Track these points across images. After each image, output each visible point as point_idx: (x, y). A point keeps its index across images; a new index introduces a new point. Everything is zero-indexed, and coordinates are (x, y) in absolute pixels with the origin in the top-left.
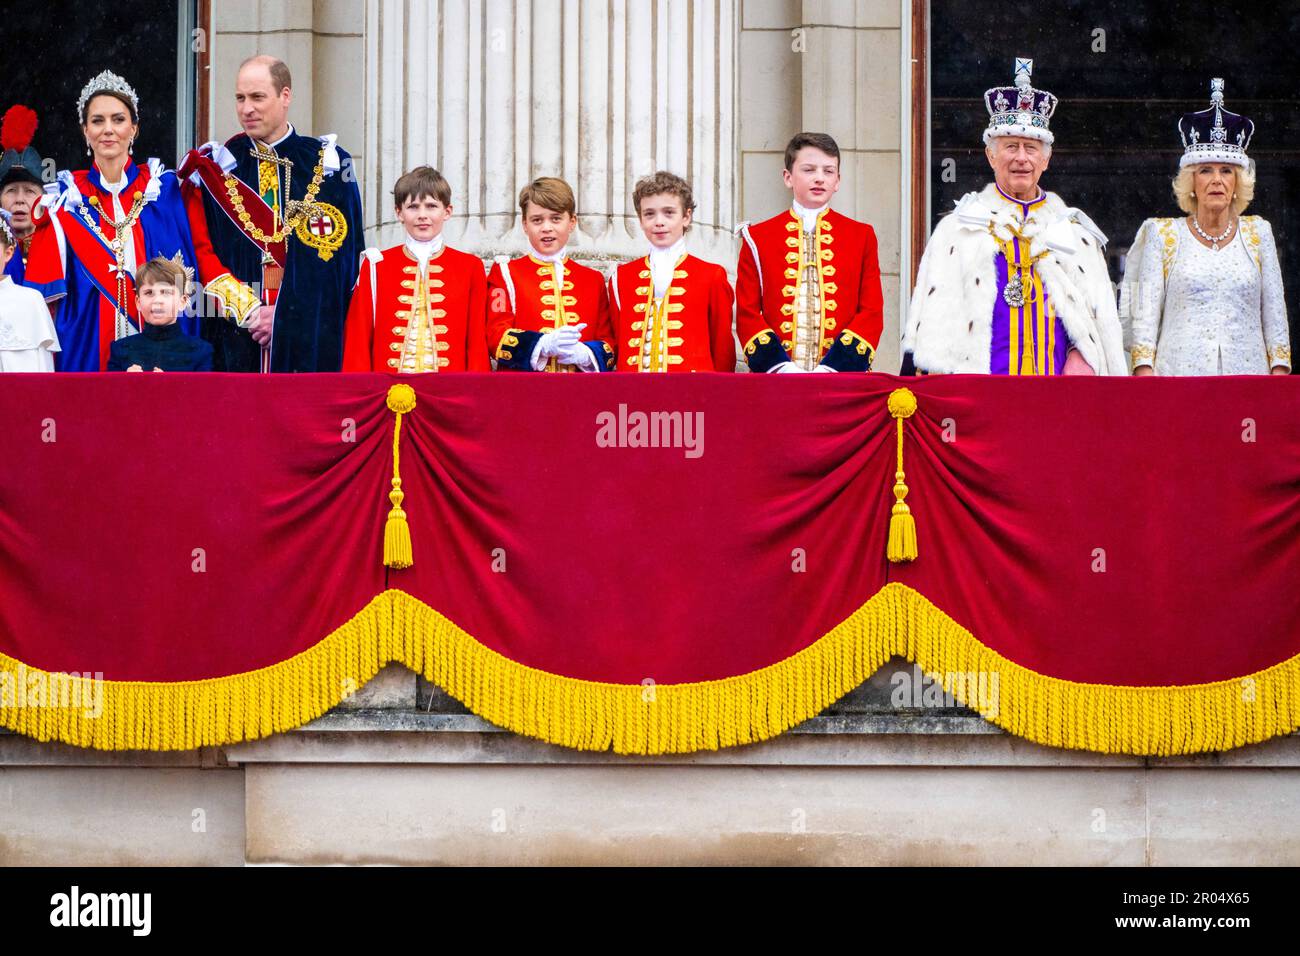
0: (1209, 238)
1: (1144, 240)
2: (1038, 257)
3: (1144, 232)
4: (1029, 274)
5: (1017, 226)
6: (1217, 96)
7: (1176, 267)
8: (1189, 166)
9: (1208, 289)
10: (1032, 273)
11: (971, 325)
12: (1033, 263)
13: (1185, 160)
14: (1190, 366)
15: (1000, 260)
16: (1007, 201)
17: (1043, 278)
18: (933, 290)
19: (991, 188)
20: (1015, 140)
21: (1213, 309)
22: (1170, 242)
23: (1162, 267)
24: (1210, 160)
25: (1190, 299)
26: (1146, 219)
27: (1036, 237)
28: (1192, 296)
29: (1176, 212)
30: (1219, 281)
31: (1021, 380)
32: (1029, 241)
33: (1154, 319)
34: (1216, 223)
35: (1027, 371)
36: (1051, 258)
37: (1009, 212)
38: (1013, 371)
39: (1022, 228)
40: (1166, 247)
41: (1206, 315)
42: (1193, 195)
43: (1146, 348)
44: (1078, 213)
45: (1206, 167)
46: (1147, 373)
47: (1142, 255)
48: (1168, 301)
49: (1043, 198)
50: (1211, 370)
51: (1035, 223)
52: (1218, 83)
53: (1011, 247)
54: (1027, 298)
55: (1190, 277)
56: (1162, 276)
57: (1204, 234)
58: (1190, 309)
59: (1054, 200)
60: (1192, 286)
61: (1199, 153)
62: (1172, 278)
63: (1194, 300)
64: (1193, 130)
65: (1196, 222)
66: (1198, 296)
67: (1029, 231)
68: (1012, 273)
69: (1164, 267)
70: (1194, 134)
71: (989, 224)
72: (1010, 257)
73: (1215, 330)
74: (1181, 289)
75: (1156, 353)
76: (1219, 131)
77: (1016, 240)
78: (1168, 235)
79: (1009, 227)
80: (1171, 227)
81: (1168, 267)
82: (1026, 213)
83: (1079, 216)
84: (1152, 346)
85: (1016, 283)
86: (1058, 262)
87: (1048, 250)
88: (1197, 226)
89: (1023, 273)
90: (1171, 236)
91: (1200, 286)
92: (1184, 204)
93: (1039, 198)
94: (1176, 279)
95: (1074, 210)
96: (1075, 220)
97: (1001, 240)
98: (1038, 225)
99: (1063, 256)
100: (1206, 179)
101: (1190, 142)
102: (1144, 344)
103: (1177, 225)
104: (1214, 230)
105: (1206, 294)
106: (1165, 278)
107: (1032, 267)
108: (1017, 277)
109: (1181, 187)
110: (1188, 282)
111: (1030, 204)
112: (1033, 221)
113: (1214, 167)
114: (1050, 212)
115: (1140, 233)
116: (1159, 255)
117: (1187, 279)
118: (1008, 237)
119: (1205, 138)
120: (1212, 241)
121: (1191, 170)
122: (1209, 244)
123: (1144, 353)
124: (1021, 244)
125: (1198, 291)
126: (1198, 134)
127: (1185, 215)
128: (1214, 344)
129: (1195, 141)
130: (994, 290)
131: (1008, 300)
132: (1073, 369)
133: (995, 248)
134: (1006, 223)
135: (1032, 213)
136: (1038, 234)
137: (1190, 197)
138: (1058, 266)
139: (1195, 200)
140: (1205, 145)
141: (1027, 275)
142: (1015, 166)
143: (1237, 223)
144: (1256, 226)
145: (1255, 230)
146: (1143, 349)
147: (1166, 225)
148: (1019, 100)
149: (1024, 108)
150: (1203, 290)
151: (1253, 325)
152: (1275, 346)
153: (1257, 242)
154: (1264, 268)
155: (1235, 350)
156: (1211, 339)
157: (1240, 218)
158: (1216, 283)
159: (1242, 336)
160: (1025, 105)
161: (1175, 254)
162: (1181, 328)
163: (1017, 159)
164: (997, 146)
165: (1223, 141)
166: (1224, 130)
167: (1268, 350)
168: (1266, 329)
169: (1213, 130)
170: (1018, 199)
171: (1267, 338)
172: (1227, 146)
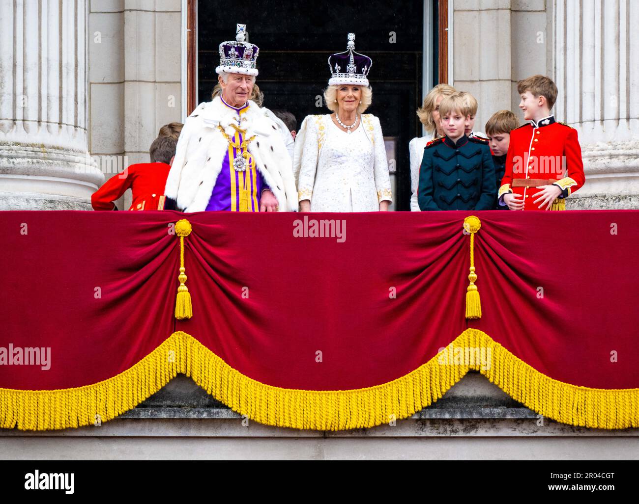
0: (345, 126)
1: (306, 128)
2: (249, 140)
3: (306, 123)
6: (351, 44)
7: (326, 143)
8: (334, 85)
9: (345, 156)
11: (201, 183)
13: (332, 81)
14: (333, 200)
18: (187, 163)
20: (241, 76)
21: (347, 167)
22: (322, 128)
24: (346, 83)
25: (334, 161)
26: (307, 116)
28: (335, 160)
30: (351, 151)
33: (312, 173)
34: (349, 118)
37: (231, 115)
39: (240, 125)
40: (320, 131)
41: (343, 170)
42: (335, 101)
45: (344, 87)
47: (305, 137)
48: (320, 162)
52: (351, 37)
55: (335, 148)
56: (317, 149)
57: (342, 124)
58: (333, 167)
60: (335, 154)
61: (340, 79)
62: (323, 150)
63: (336, 162)
64: (337, 65)
65: (337, 117)
66: (339, 160)
67: (243, 126)
69: (318, 143)
70: (337, 67)
73: (348, 179)
74: (330, 155)
75: (312, 193)
76: (352, 67)
78: (320, 124)
79: (233, 125)
80: (322, 120)
81: (321, 143)
84: (311, 188)
85: (240, 158)
86: (258, 144)
87: (255, 136)
88: (338, 119)
90: (322, 125)
91: (340, 154)
92: (331, 106)
93: (245, 106)
94: (326, 150)
96: (266, 115)
98: (248, 121)
100: (343, 94)
101: (335, 71)
103: (326, 118)
104: (348, 122)
105: (343, 158)
106: (319, 149)
108: (240, 154)
109: (329, 97)
111: (241, 109)
112: (245, 120)
113: (348, 87)
115: (304, 123)
116: (315, 136)
117: (332, 150)
120: (347, 128)
121: (335, 88)
122: (346, 130)
123: (306, 192)
125: (339, 157)
126: (339, 67)
127: (330, 112)
128: (347, 187)
129: (337, 71)
131: (236, 168)
134: (230, 123)
135: (244, 115)
137: (334, 102)
139: (337, 104)
140: (344, 74)
142: (239, 90)
143: (360, 118)
144: (371, 120)
145: (370, 123)
146: (306, 190)
147: (319, 119)
148: (245, 53)
149: (247, 58)
150: (341, 156)
151: (370, 177)
152: (383, 189)
153: (372, 129)
154: (376, 144)
155: (359, 191)
156: (345, 184)
157: (362, 115)
158: (349, 152)
159: (364, 183)
160: (248, 56)
161: (325, 136)
162: (328, 178)
163: (241, 86)
164: (228, 78)
165: (354, 72)
166: (355, 66)
167: (378, 192)
168: (377, 179)
169: (348, 66)
170: (235, 107)
171: (378, 184)
172: (357, 75)
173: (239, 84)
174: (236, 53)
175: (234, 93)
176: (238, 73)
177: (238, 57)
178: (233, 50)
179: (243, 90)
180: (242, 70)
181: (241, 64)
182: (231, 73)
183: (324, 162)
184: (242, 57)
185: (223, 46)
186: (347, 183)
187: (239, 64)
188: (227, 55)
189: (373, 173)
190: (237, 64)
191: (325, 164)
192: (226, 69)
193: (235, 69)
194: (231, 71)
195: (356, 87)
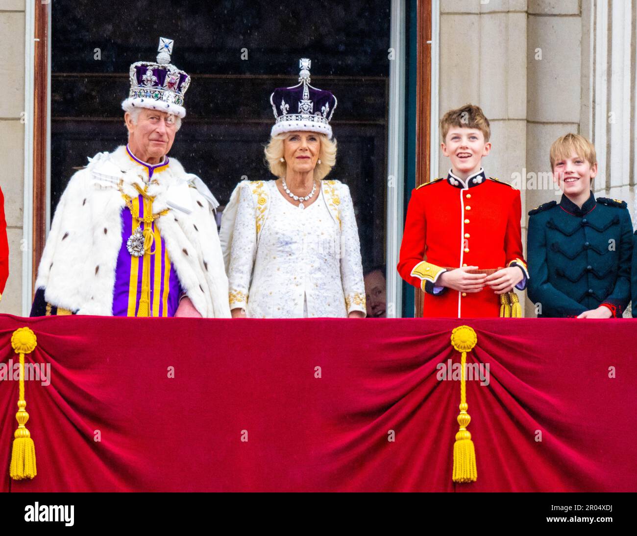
1: (238, 200)
2: (159, 214)
3: (238, 193)
4: (150, 228)
5: (142, 186)
6: (305, 74)
7: (268, 223)
8: (279, 134)
9: (295, 242)
10: (153, 228)
11: (97, 269)
12: (155, 219)
13: (275, 129)
14: (279, 309)
15: (126, 214)
16: (135, 163)
17: (163, 233)
18: (66, 236)
19: (121, 150)
20: (158, 114)
21: (300, 259)
22: (262, 201)
23: (254, 223)
24: (298, 128)
25: (280, 251)
26: (240, 181)
27: (159, 197)
28: (281, 248)
29: (268, 176)
30: (305, 235)
31: (137, 321)
32: (152, 199)
33: (247, 268)
34: (302, 183)
35: (143, 313)
36: (170, 216)
37: (136, 172)
38: (131, 313)
39: (146, 188)
40: (258, 206)
41: (293, 265)
42: (282, 160)
43: (239, 293)
44: (195, 178)
45: (294, 136)
47: (236, 213)
48: (260, 252)
49: (166, 163)
50: (298, 313)
51: (158, 184)
52: (305, 63)
53: (136, 203)
54: (147, 250)
55: (280, 231)
56: (255, 231)
57: (292, 195)
58: (279, 259)
59: (175, 165)
60: (281, 240)
61: (289, 122)
62: (263, 232)
63: (283, 252)
64: (283, 103)
65: (284, 184)
66: (287, 248)
67: (152, 190)
68: (135, 227)
69: (257, 222)
70: (284, 106)
71: (118, 182)
72: (135, 213)
73: (301, 278)
74: (274, 242)
75: (248, 297)
76: (306, 104)
77: (141, 197)
78: (260, 195)
79: (136, 185)
80: (262, 189)
81: (260, 222)
82: (151, 174)
83: (196, 182)
84: (245, 291)
85: (138, 235)
86: (176, 220)
87: (169, 209)
88: (285, 188)
89: (145, 227)
90: (263, 195)
91: (288, 240)
92: (274, 168)
93: (163, 163)
94: (268, 233)
95: (192, 176)
96: (192, 185)
97: (127, 197)
98: (160, 186)
99: (181, 215)
100: (294, 146)
101: (280, 113)
102: (238, 289)
103: (268, 187)
104: (301, 190)
105: (293, 246)
106: (257, 233)
107: (153, 223)
108: (140, 230)
109: (272, 154)
110: (278, 236)
111: (156, 167)
112: (156, 182)
113: (301, 135)
114: (171, 176)
115: (234, 193)
116: (252, 212)
117: (277, 233)
118: (135, 194)
119: (294, 110)
120: (299, 200)
121: (281, 138)
122: (296, 203)
123: (239, 297)
124: (145, 201)
125: (287, 243)
126: (287, 106)
127: (274, 178)
128: (300, 290)
129: (285, 112)
130: (120, 240)
131: (130, 250)
132: (184, 312)
133: (123, 203)
134: (133, 182)
135: (156, 175)
136: (160, 194)
137: (280, 161)
138: (176, 223)
139: (284, 165)
140: (294, 116)
141: (148, 229)
142: (154, 136)
143: (320, 186)
144: (336, 190)
145: (336, 193)
146: (238, 294)
147: (257, 187)
148: (167, 80)
149: (170, 87)
150: (291, 243)
151: (334, 275)
152: (352, 294)
153: (337, 202)
154: (343, 225)
156: (297, 285)
157: (323, 182)
158: (302, 238)
159: (325, 284)
160: (171, 85)
161: (266, 212)
162: (271, 276)
163: (158, 130)
164: (139, 116)
165: (310, 112)
166: (311, 103)
167: (346, 298)
168: (344, 279)
169: (301, 102)
170: (147, 162)
171: (346, 287)
172: (313, 117)
173: (154, 127)
174: (154, 78)
175: (146, 140)
176: (154, 109)
177: (156, 84)
178: (149, 73)
179: (161, 136)
180: (160, 105)
181: (159, 96)
182: (144, 108)
183: (265, 252)
184: (162, 86)
185: (136, 67)
186: (301, 284)
187: (156, 96)
188: (140, 81)
189: (339, 270)
190: (154, 95)
191: (267, 255)
192: (137, 101)
193: (150, 102)
194: (143, 105)
195: (313, 136)
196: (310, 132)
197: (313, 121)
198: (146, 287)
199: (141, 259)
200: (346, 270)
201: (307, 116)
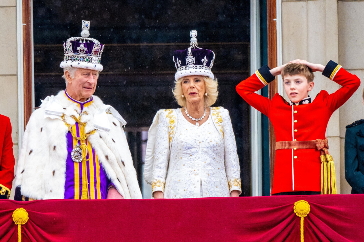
0: (194, 119)
1: (157, 122)
2: (89, 133)
3: (158, 117)
4: (84, 143)
5: (77, 116)
6: (194, 40)
7: (176, 135)
9: (194, 147)
10: (86, 143)
11: (54, 172)
12: (87, 137)
13: (177, 76)
14: (184, 191)
15: (69, 136)
16: (72, 102)
17: (93, 146)
18: (31, 152)
19: (62, 93)
20: (89, 71)
21: (197, 158)
22: (172, 122)
23: (167, 136)
26: (158, 110)
27: (88, 122)
28: (185, 152)
29: (176, 106)
32: (84, 124)
33: (164, 165)
34: (196, 109)
36: (96, 134)
37: (73, 108)
39: (80, 117)
40: (170, 125)
41: (193, 162)
42: (183, 96)
43: (159, 181)
44: (110, 108)
45: (186, 80)
46: (159, 197)
47: (157, 130)
48: (172, 154)
49: (91, 100)
50: (196, 192)
51: (87, 114)
52: (194, 33)
53: (74, 128)
54: (84, 158)
55: (184, 141)
56: (168, 141)
57: (191, 117)
58: (184, 159)
59: (97, 100)
60: (185, 146)
62: (174, 142)
63: (186, 154)
64: (178, 59)
65: (186, 111)
66: (189, 151)
67: (84, 119)
68: (75, 143)
69: (169, 136)
71: (62, 115)
72: (74, 134)
74: (180, 147)
75: (165, 184)
76: (190, 58)
77: (77, 124)
78: (171, 118)
79: (74, 117)
80: (172, 114)
81: (171, 136)
82: (82, 108)
83: (111, 110)
84: (163, 180)
85: (78, 149)
86: (101, 137)
87: (95, 130)
88: (187, 113)
89: (82, 143)
90: (172, 118)
91: (190, 146)
93: (89, 100)
94: (176, 142)
95: (108, 106)
96: (109, 112)
97: (68, 125)
98: (89, 115)
99: (103, 133)
100: (186, 86)
102: (158, 179)
103: (176, 113)
104: (196, 114)
105: (193, 150)
106: (170, 142)
107: (86, 140)
108: (78, 145)
109: (177, 93)
110: (183, 144)
111: (85, 103)
112: (86, 113)
113: (190, 79)
114: (95, 108)
115: (155, 118)
116: (166, 129)
117: (182, 142)
118: (73, 122)
119: (184, 63)
120: (195, 120)
122: (194, 122)
123: (158, 184)
124: (80, 126)
125: (189, 148)
126: (180, 61)
127: (180, 107)
128: (198, 178)
129: (179, 65)
130: (66, 153)
131: (73, 158)
133: (66, 129)
134: (71, 114)
135: (85, 108)
136: (89, 121)
138: (101, 139)
140: (184, 67)
141: (83, 144)
142: (86, 85)
143: (209, 110)
144: (220, 113)
145: (220, 115)
146: (157, 182)
147: (170, 113)
148: (94, 49)
150: (191, 148)
151: (220, 167)
152: (232, 179)
153: (221, 121)
154: (225, 135)
155: (209, 181)
156: (196, 175)
157: (211, 108)
158: (199, 144)
159: (214, 174)
160: (96, 52)
161: (175, 128)
162: (179, 169)
163: (89, 81)
164: (75, 73)
165: (193, 63)
166: (193, 57)
167: (229, 182)
168: (227, 169)
169: (187, 58)
170: (80, 101)
171: (228, 175)
172: (196, 66)
173: (86, 79)
176: (87, 69)
177: (87, 53)
178: (82, 46)
179: (90, 85)
180: (91, 66)
181: (89, 60)
182: (80, 68)
183: (176, 154)
184: (90, 53)
185: (71, 41)
186: (198, 174)
187: (87, 60)
188: (75, 50)
189: (224, 164)
191: (176, 156)
194: (79, 66)
195: (197, 79)
196: (195, 76)
197: (196, 68)
198: (85, 182)
199: (80, 164)
200: (228, 164)
201: (192, 66)
